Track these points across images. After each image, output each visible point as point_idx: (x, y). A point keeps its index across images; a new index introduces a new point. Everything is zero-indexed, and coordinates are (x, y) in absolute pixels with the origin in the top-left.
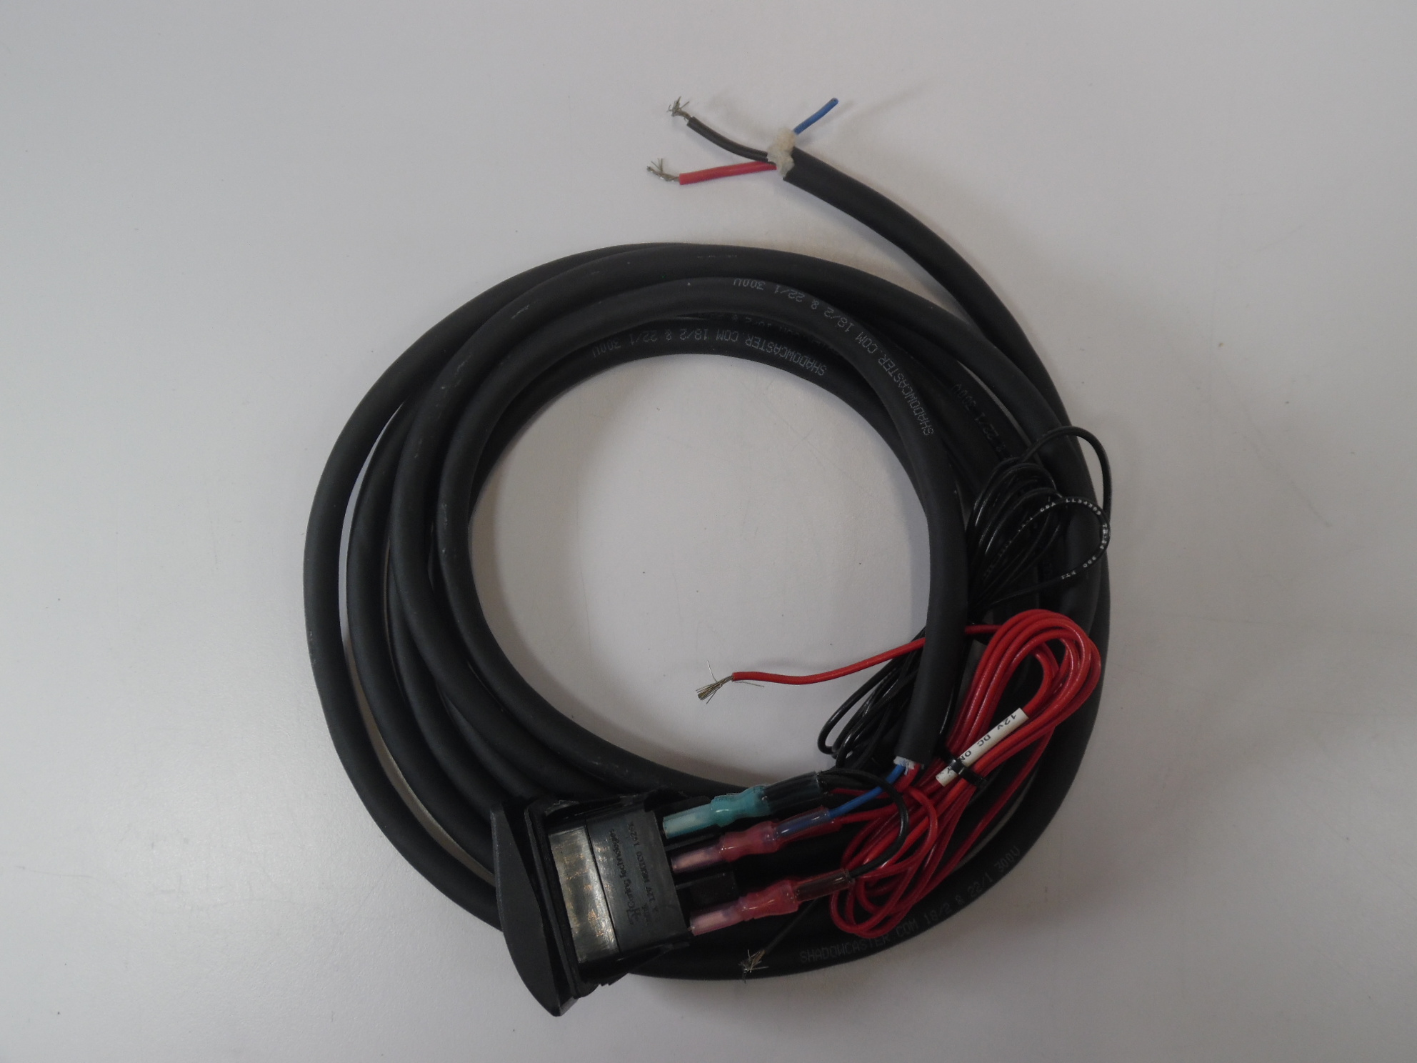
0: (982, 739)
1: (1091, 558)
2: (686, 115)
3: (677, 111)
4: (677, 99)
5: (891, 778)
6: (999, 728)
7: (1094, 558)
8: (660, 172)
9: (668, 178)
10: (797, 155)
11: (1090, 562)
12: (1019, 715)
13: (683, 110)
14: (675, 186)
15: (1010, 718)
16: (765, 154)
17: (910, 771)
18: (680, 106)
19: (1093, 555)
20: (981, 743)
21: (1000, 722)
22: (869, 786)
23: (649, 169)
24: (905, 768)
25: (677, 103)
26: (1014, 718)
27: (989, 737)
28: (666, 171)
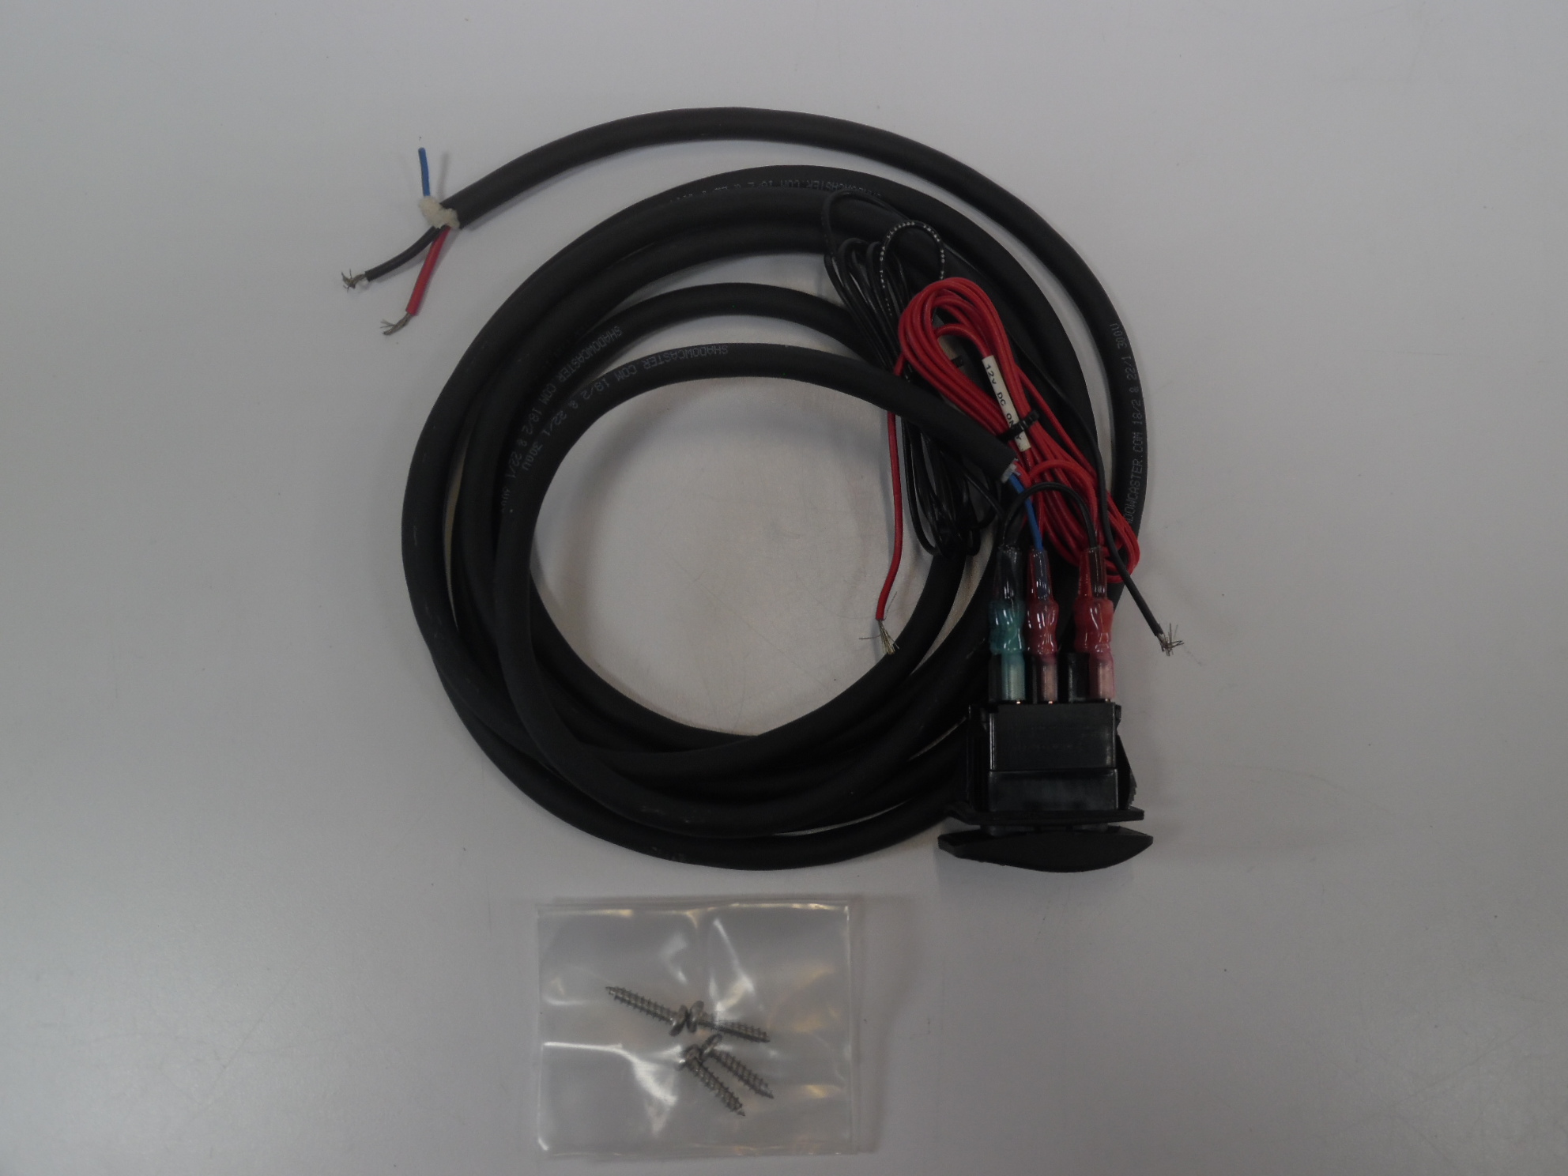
0: (999, 400)
1: (941, 254)
2: (359, 278)
3: (351, 283)
4: (341, 278)
5: (1019, 489)
6: (995, 383)
7: (942, 251)
8: (394, 329)
9: (403, 323)
10: (447, 204)
11: (943, 256)
12: (989, 362)
13: (354, 276)
14: (415, 321)
15: (989, 371)
16: (433, 229)
17: (1017, 470)
18: (349, 278)
19: (939, 251)
20: (1003, 402)
21: (989, 380)
22: (1022, 509)
23: (385, 333)
24: (1013, 474)
25: (345, 279)
26: (989, 367)
27: (1000, 393)
28: (394, 321)
